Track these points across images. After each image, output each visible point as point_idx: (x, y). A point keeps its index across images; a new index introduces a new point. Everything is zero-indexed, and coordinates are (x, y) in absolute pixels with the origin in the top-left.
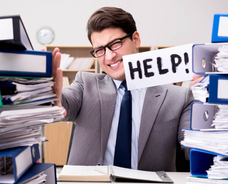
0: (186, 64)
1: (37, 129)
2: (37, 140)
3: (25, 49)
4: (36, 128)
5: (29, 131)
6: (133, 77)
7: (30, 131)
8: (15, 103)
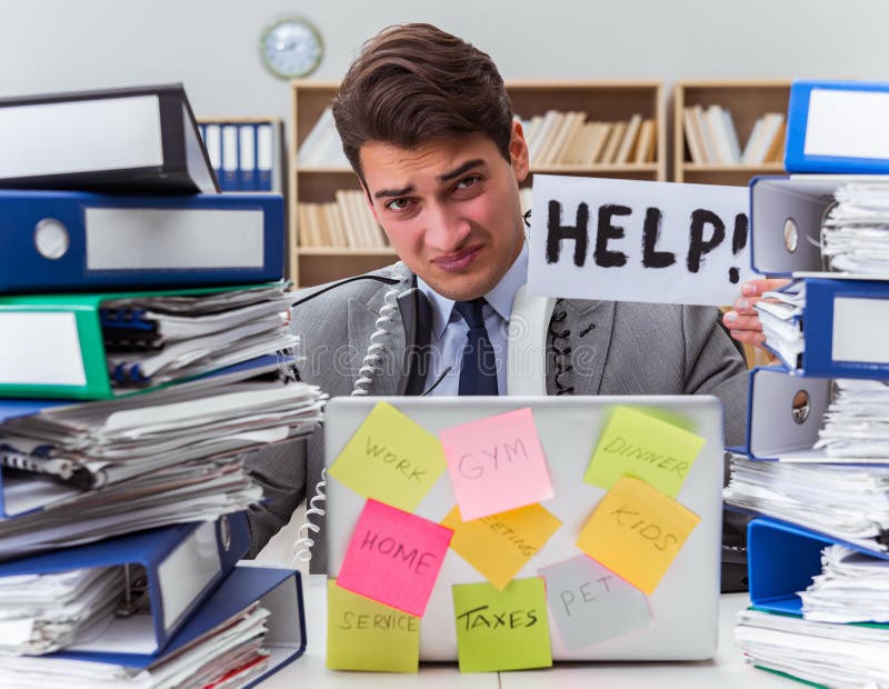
0: (735, 251)
1: (232, 463)
2: (232, 501)
3: (196, 190)
4: (230, 460)
5: (205, 472)
6: (553, 255)
7: (210, 470)
8: (157, 381)
